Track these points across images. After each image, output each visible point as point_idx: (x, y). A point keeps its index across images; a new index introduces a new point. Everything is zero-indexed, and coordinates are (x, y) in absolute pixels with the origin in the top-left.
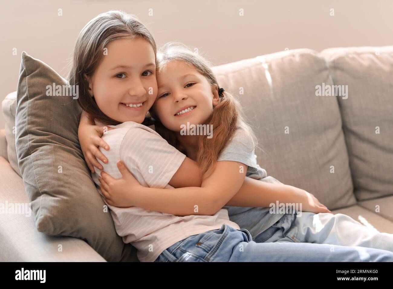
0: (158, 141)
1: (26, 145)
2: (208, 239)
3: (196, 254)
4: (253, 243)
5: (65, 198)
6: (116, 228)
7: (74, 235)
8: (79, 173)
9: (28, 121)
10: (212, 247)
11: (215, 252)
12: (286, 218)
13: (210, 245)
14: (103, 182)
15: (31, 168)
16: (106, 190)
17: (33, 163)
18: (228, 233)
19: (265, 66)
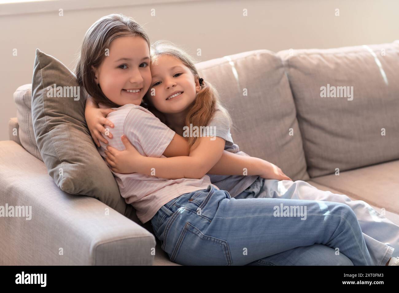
0: (154, 119)
1: (44, 124)
2: (198, 196)
3: (189, 208)
4: (233, 199)
5: (82, 164)
6: (120, 191)
7: (90, 194)
8: (89, 146)
9: (44, 105)
10: (202, 202)
11: (205, 206)
12: (256, 185)
13: (200, 201)
14: (109, 154)
15: (50, 142)
16: (112, 160)
17: (51, 138)
18: (214, 191)
19: (232, 64)
